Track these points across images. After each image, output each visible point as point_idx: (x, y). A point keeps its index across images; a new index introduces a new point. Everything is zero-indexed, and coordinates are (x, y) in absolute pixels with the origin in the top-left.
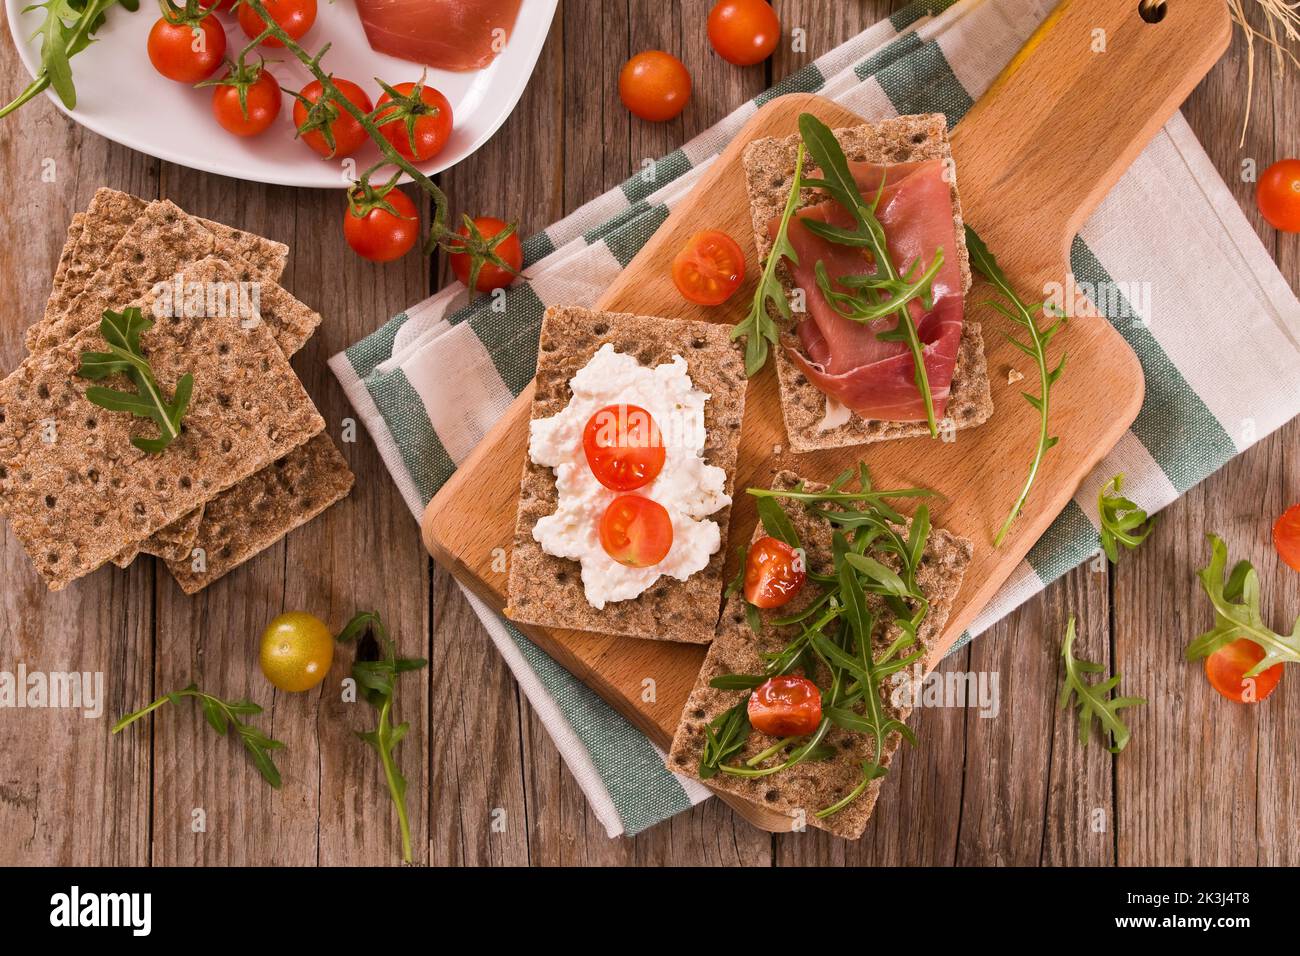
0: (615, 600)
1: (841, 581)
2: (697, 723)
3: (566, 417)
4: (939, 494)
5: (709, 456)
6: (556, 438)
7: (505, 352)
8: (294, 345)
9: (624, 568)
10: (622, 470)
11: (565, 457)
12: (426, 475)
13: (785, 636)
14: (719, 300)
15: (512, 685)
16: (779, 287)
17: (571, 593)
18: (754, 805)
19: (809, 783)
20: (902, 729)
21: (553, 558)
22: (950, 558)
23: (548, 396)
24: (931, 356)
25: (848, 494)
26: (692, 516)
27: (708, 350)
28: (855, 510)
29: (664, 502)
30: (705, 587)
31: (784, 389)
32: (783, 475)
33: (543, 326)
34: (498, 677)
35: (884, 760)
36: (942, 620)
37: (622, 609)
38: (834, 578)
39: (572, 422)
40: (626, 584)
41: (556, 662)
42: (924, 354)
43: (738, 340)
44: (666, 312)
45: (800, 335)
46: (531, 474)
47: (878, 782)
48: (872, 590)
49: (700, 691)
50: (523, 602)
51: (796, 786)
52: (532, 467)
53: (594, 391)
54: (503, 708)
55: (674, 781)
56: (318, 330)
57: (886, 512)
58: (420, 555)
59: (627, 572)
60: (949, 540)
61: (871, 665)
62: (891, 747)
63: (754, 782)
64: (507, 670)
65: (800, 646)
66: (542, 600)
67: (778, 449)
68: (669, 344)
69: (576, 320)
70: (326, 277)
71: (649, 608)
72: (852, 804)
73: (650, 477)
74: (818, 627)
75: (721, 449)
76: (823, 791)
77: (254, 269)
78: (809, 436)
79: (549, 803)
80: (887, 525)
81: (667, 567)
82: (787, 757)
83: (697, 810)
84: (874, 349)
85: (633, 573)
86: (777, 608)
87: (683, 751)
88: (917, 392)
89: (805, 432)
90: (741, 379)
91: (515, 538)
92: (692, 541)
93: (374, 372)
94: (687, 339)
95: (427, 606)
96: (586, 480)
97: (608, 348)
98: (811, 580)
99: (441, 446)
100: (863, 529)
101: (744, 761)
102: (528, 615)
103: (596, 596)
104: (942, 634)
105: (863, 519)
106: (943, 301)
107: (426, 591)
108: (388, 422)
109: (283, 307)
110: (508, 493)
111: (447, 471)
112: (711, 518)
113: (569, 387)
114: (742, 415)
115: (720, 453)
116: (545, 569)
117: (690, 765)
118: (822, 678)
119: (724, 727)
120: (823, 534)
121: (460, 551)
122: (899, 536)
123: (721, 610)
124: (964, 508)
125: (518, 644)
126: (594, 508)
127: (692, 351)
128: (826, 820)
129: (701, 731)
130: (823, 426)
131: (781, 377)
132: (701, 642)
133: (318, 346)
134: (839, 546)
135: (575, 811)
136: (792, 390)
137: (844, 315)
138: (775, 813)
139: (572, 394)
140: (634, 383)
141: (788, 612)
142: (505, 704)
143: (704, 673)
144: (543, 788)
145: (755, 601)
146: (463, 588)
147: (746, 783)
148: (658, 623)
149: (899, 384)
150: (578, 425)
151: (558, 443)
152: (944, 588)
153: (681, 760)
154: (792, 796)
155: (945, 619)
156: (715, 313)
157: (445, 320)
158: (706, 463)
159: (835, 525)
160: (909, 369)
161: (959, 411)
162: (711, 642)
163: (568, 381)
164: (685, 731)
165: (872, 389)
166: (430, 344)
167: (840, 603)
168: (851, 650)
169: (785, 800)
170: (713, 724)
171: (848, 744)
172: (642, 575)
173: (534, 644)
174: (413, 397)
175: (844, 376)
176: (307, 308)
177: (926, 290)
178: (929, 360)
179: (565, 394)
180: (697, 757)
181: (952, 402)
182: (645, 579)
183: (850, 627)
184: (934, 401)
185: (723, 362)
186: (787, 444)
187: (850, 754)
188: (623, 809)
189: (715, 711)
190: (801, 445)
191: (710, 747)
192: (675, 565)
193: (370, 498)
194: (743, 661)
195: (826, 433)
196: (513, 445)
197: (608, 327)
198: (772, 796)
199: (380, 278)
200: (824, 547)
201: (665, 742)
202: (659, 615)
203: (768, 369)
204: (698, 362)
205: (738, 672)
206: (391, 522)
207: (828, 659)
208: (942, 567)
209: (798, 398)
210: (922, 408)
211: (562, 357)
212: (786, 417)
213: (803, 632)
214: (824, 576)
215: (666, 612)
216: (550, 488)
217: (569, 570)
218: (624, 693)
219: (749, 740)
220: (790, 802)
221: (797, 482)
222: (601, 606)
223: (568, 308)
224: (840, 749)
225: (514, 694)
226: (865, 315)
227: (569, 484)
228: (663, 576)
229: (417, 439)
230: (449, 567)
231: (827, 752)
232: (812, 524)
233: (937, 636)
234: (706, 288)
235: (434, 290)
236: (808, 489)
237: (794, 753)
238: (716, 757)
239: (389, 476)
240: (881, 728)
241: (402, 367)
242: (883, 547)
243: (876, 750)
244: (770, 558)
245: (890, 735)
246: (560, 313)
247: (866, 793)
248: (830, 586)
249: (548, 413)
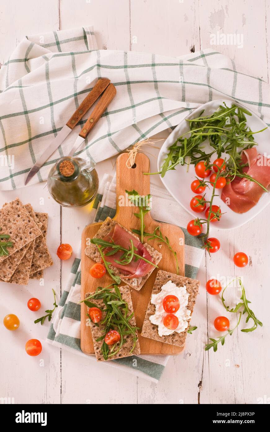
0: (164, 335)
3: (160, 295)
5: (188, 307)
6: (157, 299)
9: (167, 329)
10: (170, 309)
11: (158, 303)
17: (155, 332)
21: (152, 324)
23: (156, 289)
26: (183, 320)
27: (191, 285)
29: (178, 316)
30: (183, 335)
37: (165, 337)
40: (167, 332)
44: (183, 275)
46: (150, 305)
50: (145, 333)
53: (166, 290)
66: (149, 333)
68: (183, 283)
69: (164, 274)
71: (171, 338)
73: (175, 311)
75: (191, 306)
85: (169, 330)
90: (197, 291)
91: (145, 318)
92: (182, 325)
94: (187, 282)
96: (162, 309)
97: (170, 281)
103: (161, 333)
112: (187, 321)
116: (150, 326)
126: (163, 315)
127: (188, 284)
139: (161, 290)
140: (175, 290)
148: (172, 341)
150: (162, 297)
158: (187, 309)
163: (161, 287)
182: (171, 332)
185: (194, 288)
192: (178, 330)
197: (171, 277)
204: (189, 287)
211: (160, 282)
215: (174, 339)
216: (154, 309)
217: (155, 327)
222: (161, 336)
227: (158, 309)
228: (175, 332)
249: (156, 293)
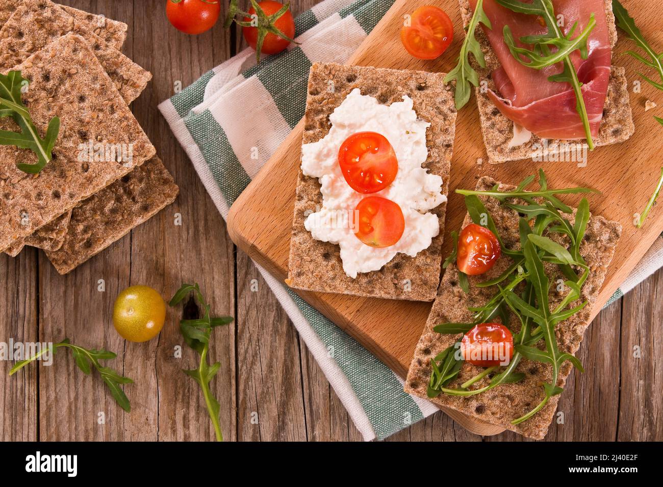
0: (365, 271)
1: (525, 254)
2: (425, 359)
3: (327, 142)
4: (595, 190)
5: (429, 167)
6: (320, 157)
7: (283, 97)
8: (132, 95)
9: (370, 248)
10: (367, 179)
11: (327, 170)
12: (229, 186)
13: (487, 295)
14: (435, 56)
15: (295, 334)
16: (478, 45)
17: (333, 267)
18: (467, 417)
19: (507, 399)
20: (572, 360)
21: (320, 243)
22: (605, 237)
23: (314, 127)
24: (587, 92)
25: (530, 192)
26: (419, 211)
27: (428, 91)
28: (536, 204)
29: (398, 201)
30: (429, 261)
31: (483, 118)
32: (483, 180)
33: (310, 77)
34: (285, 329)
35: (560, 382)
36: (600, 281)
37: (370, 277)
38: (521, 252)
39: (331, 145)
40: (372, 260)
41: (324, 317)
42: (582, 91)
43: (449, 83)
44: (397, 65)
45: (494, 79)
46: (303, 183)
47: (556, 398)
48: (548, 260)
49: (427, 335)
50: (299, 275)
51: (497, 402)
52: (303, 178)
53: (346, 123)
54: (288, 351)
55: (410, 400)
56: (151, 84)
57: (558, 204)
58: (227, 243)
59: (373, 251)
60: (604, 224)
61: (549, 314)
62: (565, 373)
63: (467, 400)
64: (290, 324)
65: (498, 302)
66: (312, 273)
67: (480, 161)
68: (400, 88)
69: (333, 72)
70: (156, 46)
71: (389, 277)
72: (538, 414)
73: (387, 183)
74: (511, 288)
75: (438, 162)
76: (517, 406)
77: (102, 41)
78: (501, 151)
79: (322, 418)
80: (559, 214)
81: (402, 247)
82: (490, 381)
83: (428, 421)
84: (547, 88)
85: (377, 251)
86: (481, 275)
87: (415, 379)
88: (578, 118)
89: (499, 148)
90: (452, 111)
91: (292, 229)
92: (419, 229)
93: (190, 113)
94: (413, 84)
95: (232, 279)
96: (342, 186)
97: (357, 91)
98: (504, 254)
99: (239, 165)
100: (541, 217)
101: (460, 385)
102: (303, 284)
103: (351, 269)
104: (600, 291)
105: (540, 210)
106: (596, 52)
107: (232, 269)
108: (201, 148)
109: (124, 68)
110: (287, 197)
111: (245, 182)
112: (432, 211)
113: (328, 120)
114: (453, 137)
115: (438, 165)
116: (314, 250)
117: (421, 388)
118: (514, 324)
119: (444, 361)
120: (513, 221)
121: (253, 240)
122: (567, 222)
123: (441, 277)
124: (615, 200)
125: (297, 305)
126: (348, 205)
127: (416, 92)
128: (519, 426)
129: (428, 364)
130: (512, 144)
131: (481, 110)
132: (427, 300)
133: (151, 95)
134: (524, 229)
135: (341, 424)
136: (489, 119)
137: (524, 64)
138: (482, 421)
139: (331, 125)
140: (375, 116)
141: (488, 278)
142: (289, 348)
143: (430, 322)
144: (318, 407)
145: (464, 270)
146: (257, 265)
147: (461, 400)
148: (396, 288)
149: (565, 112)
150: (336, 146)
151: (322, 160)
152: (601, 258)
153: (414, 385)
154: (494, 409)
155: (602, 280)
156: (433, 65)
157: (241, 75)
158: (428, 172)
159: (522, 215)
160: (572, 102)
161: (610, 131)
162: (434, 300)
163: (328, 116)
164: (417, 364)
165: (546, 117)
166: (231, 92)
167: (525, 270)
168: (534, 305)
169: (489, 412)
170: (436, 359)
171: (534, 371)
172: (384, 252)
173: (309, 305)
174: (218, 130)
175: (525, 108)
176: (141, 68)
177: (583, 45)
178: (586, 95)
179: (326, 125)
180: (425, 382)
181: (604, 125)
182: (386, 256)
183: (533, 287)
184: (591, 124)
185: (439, 100)
186: (487, 158)
187: (536, 378)
188: (374, 421)
189: (438, 349)
190: (496, 158)
191: (435, 375)
192: (408, 245)
193: (190, 203)
194: (457, 314)
195: (514, 149)
196: (290, 163)
197: (356, 77)
198: (480, 410)
199: (195, 46)
200: (514, 230)
201: (403, 373)
202: (396, 282)
203: (471, 105)
204: (421, 101)
205: (454, 321)
206: (206, 220)
207: (518, 311)
208: (599, 245)
209: (493, 125)
210: (582, 129)
211: (323, 99)
212: (485, 138)
213: (499, 292)
214: (514, 251)
215: (401, 279)
216: (316, 192)
217: (331, 250)
218: (373, 338)
219: (463, 369)
220: (493, 414)
221: (493, 184)
222: (354, 276)
223: (327, 64)
224: (529, 375)
225: (296, 340)
226: (539, 63)
227: (330, 189)
228: (399, 254)
229: (222, 160)
230: (247, 251)
231: (519, 377)
232: (505, 214)
233: (597, 293)
234: (426, 47)
235: (233, 53)
236: (501, 190)
237: (494, 379)
238: (439, 382)
239: (203, 186)
240: (557, 359)
241: (211, 109)
242: (555, 229)
243: (553, 375)
244: (474, 239)
245: (564, 364)
246: (321, 68)
247: (547, 406)
248: (518, 258)
249: (314, 139)
